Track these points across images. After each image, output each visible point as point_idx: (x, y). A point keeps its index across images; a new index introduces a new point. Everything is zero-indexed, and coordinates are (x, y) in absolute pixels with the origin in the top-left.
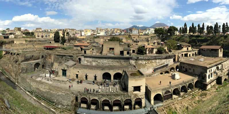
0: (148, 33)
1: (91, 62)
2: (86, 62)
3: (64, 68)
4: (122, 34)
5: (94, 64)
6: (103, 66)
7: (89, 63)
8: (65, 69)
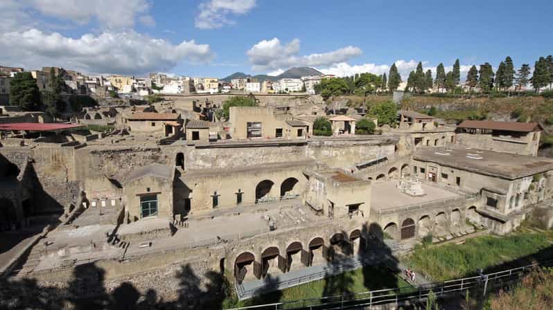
0: (287, 89)
1: (214, 161)
2: (201, 161)
3: (148, 190)
4: (224, 91)
5: (222, 164)
6: (245, 165)
7: (209, 162)
8: (151, 191)
